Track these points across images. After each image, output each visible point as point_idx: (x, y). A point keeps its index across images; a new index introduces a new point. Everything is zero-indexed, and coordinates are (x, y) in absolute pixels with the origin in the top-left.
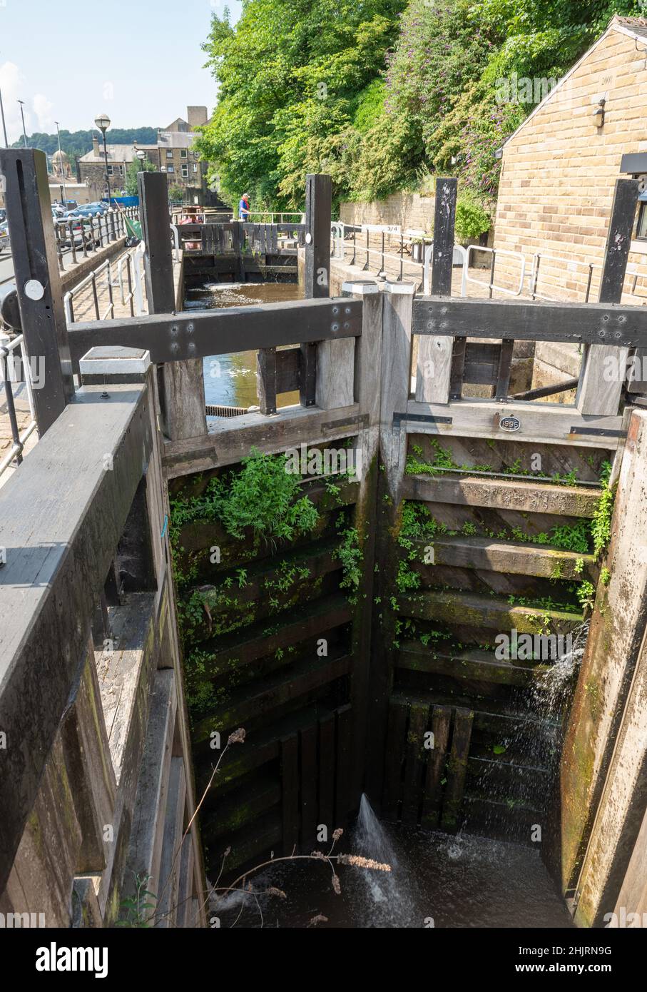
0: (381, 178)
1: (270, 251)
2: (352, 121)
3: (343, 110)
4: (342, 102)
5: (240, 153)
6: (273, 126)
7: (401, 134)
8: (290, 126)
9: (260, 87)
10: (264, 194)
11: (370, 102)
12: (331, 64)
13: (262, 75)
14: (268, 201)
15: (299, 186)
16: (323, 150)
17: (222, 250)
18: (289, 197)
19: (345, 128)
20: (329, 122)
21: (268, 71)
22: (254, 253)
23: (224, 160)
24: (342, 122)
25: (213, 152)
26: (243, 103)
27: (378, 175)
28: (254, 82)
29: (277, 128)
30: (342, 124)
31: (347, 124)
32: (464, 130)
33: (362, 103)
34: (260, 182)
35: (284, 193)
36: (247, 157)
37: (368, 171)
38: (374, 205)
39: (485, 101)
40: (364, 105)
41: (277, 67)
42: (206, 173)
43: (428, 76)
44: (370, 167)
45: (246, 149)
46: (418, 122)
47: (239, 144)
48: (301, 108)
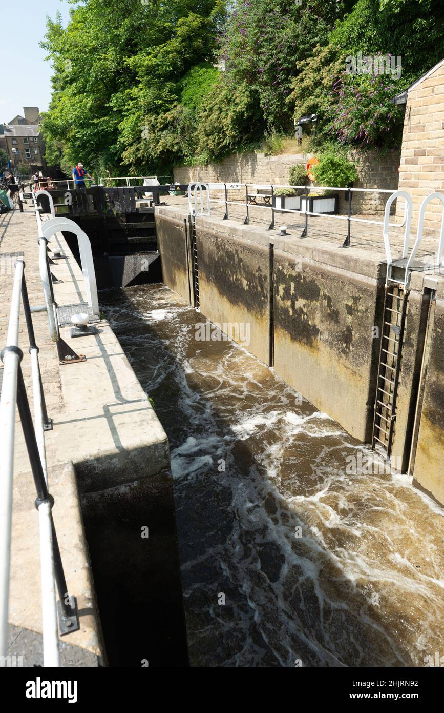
0: (219, 143)
1: (129, 210)
2: (179, 100)
3: (171, 92)
4: (169, 84)
5: (83, 132)
6: (111, 108)
7: (246, 102)
8: (126, 107)
9: (96, 75)
10: (106, 164)
11: (193, 84)
12: (158, 53)
13: (97, 65)
14: (110, 170)
15: (139, 156)
16: (158, 124)
17: (86, 212)
18: (130, 165)
19: (175, 106)
20: (161, 101)
21: (103, 62)
22: (115, 213)
23: (68, 140)
24: (171, 102)
25: (58, 132)
26: (81, 91)
27: (216, 141)
28: (92, 71)
29: (115, 109)
30: (172, 103)
31: (175, 103)
32: (318, 90)
33: (186, 85)
34: (102, 155)
35: (126, 162)
36: (90, 135)
37: (206, 138)
38: (210, 168)
39: (340, 61)
40: (188, 87)
41: (109, 59)
42: (45, 155)
43: (263, 50)
44: (208, 135)
45: (88, 128)
46: (256, 91)
47: (81, 124)
48: (134, 91)
